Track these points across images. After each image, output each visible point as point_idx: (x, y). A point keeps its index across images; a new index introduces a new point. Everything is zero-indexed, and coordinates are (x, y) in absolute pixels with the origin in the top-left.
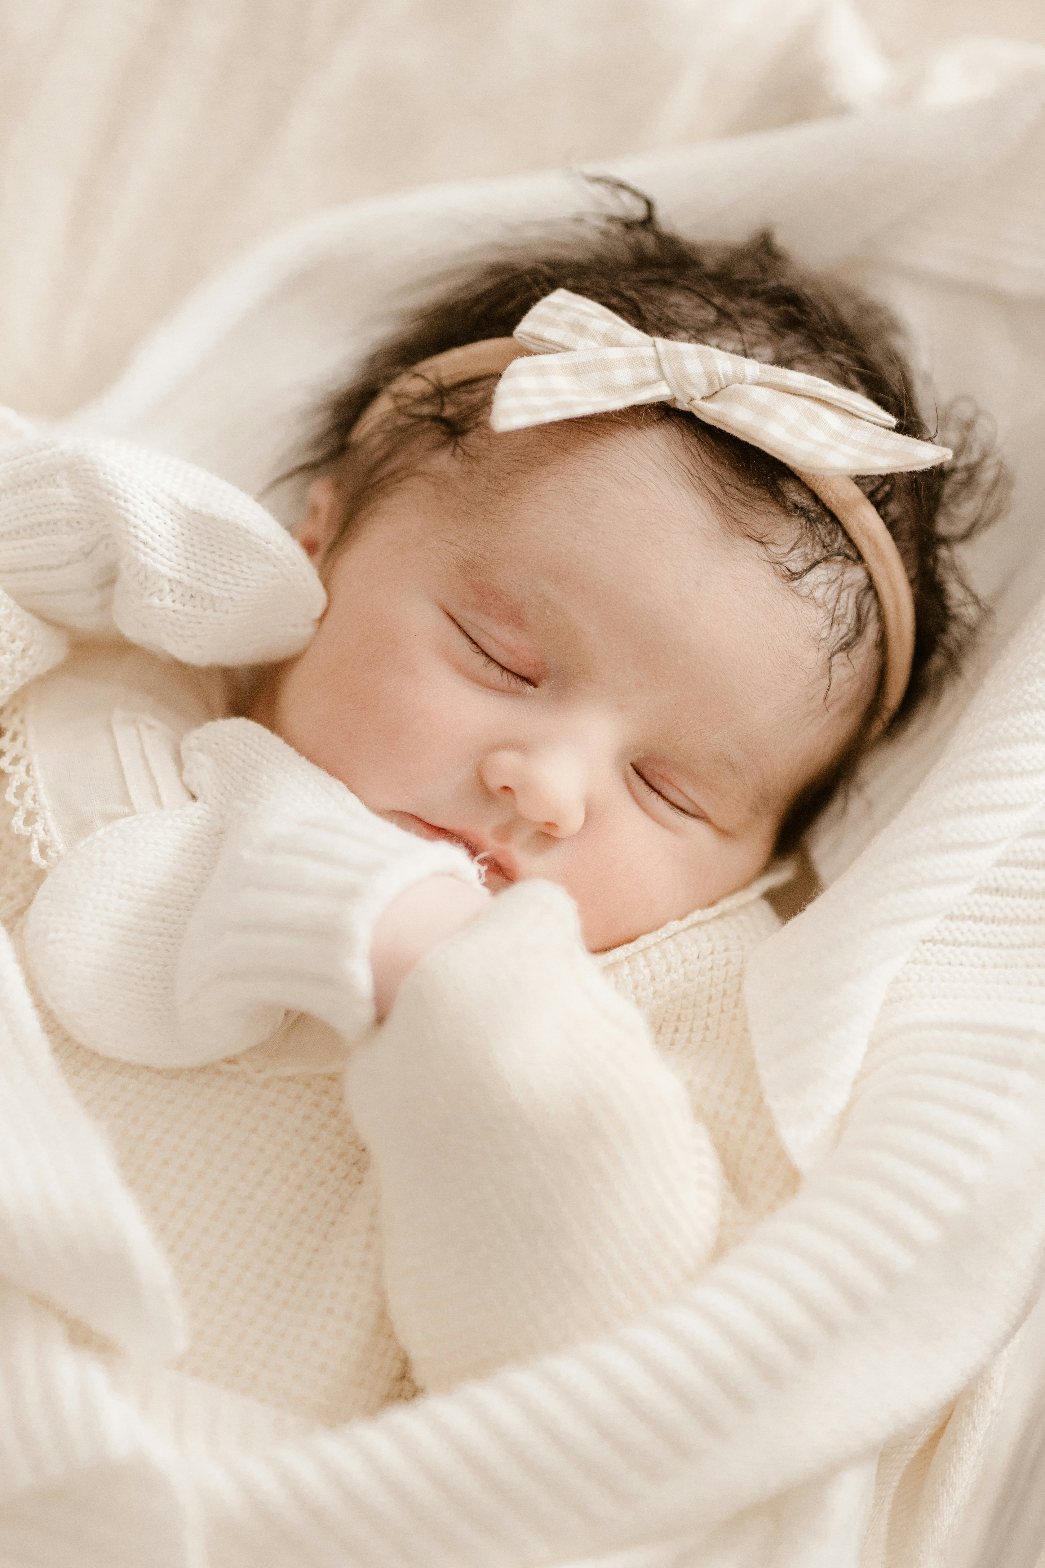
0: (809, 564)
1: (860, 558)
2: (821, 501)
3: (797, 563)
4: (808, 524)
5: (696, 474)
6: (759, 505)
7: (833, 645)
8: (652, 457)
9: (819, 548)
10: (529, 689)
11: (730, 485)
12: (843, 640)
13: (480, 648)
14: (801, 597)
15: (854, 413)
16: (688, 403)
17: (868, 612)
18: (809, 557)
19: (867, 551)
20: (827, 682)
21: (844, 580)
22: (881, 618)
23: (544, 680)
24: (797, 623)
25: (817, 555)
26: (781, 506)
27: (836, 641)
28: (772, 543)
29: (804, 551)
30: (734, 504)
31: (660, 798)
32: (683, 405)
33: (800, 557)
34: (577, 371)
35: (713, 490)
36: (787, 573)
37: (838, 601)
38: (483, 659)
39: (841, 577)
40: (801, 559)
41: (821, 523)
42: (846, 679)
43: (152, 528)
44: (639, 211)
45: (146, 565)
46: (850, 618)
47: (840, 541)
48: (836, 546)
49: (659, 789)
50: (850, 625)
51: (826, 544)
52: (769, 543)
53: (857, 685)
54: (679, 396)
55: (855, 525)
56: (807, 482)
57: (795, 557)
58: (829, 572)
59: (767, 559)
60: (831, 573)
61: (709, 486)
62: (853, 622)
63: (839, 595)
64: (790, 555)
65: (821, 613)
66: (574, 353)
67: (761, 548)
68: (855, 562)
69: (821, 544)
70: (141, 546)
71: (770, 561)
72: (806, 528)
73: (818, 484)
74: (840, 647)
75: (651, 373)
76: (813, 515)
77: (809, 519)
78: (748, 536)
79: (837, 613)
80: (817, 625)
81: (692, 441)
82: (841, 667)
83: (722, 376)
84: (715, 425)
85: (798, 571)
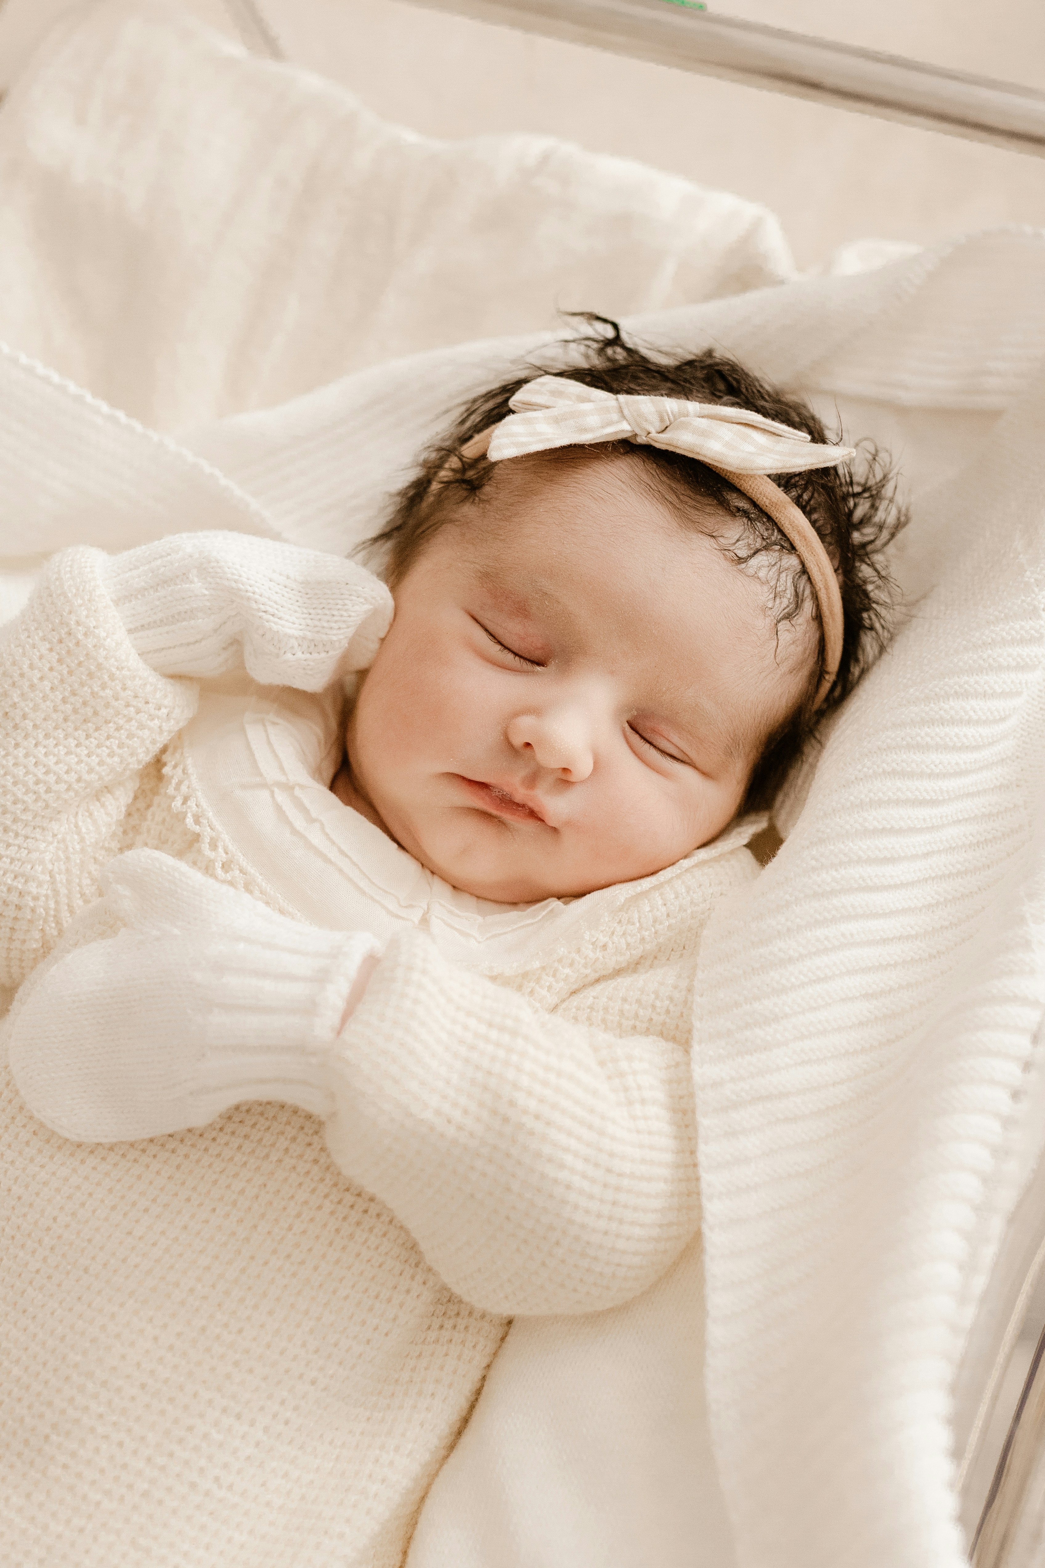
0: (752, 552)
1: (793, 548)
2: (758, 506)
3: (742, 550)
4: (749, 522)
5: (656, 489)
6: (708, 509)
7: (778, 614)
8: (619, 477)
9: (759, 540)
10: (539, 669)
11: (683, 494)
12: (786, 611)
13: (497, 640)
14: (748, 576)
15: (776, 433)
16: (646, 437)
17: (804, 591)
18: (752, 546)
19: (798, 544)
20: (775, 644)
21: (782, 565)
22: (815, 597)
23: (551, 660)
24: (746, 596)
25: (758, 545)
26: (726, 509)
27: (780, 612)
28: (721, 536)
29: (748, 543)
30: (688, 508)
31: (652, 747)
32: (642, 440)
33: (745, 546)
34: (556, 421)
35: (670, 499)
36: (735, 558)
37: (778, 580)
38: (499, 647)
39: (779, 562)
40: (746, 548)
41: (759, 522)
42: (791, 642)
43: (276, 602)
44: (610, 333)
45: (278, 632)
46: (790, 593)
47: (776, 536)
48: (773, 538)
49: (650, 740)
50: (790, 599)
51: (765, 537)
52: (718, 537)
53: (800, 649)
54: (638, 431)
55: (787, 523)
56: (745, 492)
57: (740, 546)
58: (769, 558)
59: (717, 548)
60: (770, 559)
61: (667, 497)
62: (792, 598)
63: (779, 575)
64: (737, 545)
65: (765, 588)
66: (555, 409)
67: (712, 540)
68: (790, 553)
69: (761, 537)
70: (271, 618)
71: (719, 549)
72: (748, 525)
73: (754, 492)
74: (783, 616)
75: (615, 416)
76: (752, 516)
77: (750, 519)
78: (702, 532)
79: (778, 589)
80: (763, 598)
81: (651, 467)
82: (786, 632)
83: (670, 413)
84: (667, 449)
85: (743, 557)
